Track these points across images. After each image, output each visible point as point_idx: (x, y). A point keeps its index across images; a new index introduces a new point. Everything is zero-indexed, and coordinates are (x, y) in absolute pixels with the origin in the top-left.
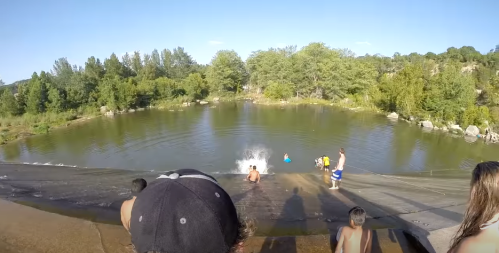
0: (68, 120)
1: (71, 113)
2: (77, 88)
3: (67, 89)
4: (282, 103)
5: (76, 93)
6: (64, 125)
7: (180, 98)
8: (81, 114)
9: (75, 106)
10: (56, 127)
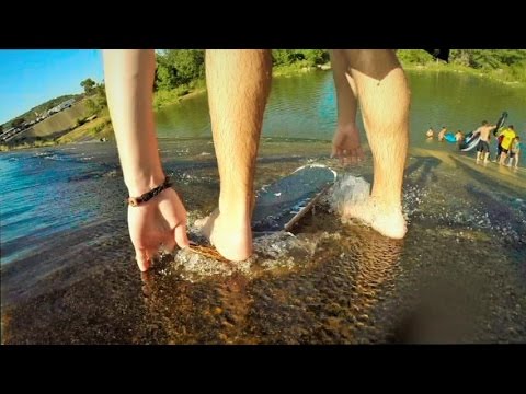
0: (179, 95)
1: (182, 88)
2: (186, 63)
3: (176, 65)
4: (419, 67)
5: (185, 68)
6: (176, 100)
7: (299, 63)
8: (193, 88)
9: (186, 81)
10: (168, 104)
